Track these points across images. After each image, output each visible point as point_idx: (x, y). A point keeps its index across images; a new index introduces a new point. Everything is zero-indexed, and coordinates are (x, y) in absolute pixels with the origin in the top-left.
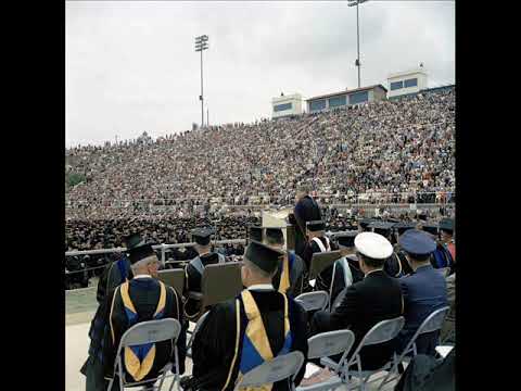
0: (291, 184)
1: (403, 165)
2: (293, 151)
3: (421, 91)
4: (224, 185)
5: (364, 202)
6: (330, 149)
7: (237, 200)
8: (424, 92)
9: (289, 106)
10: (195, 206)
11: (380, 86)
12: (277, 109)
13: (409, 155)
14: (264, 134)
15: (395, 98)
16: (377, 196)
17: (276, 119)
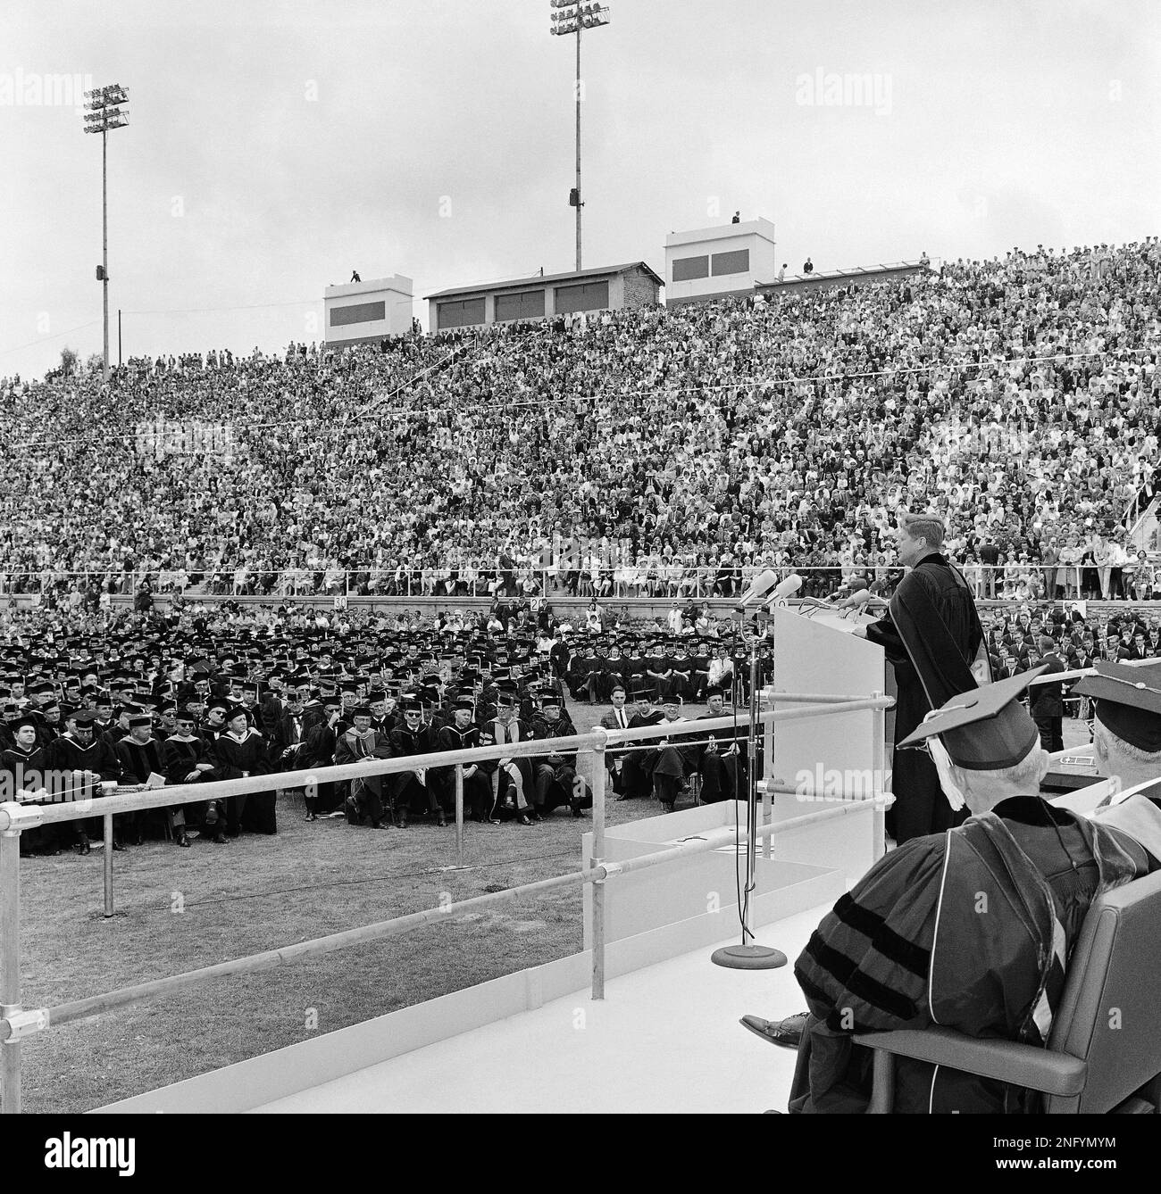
0: (408, 535)
1: (734, 489)
2: (403, 440)
3: (760, 288)
4: (195, 533)
5: (633, 589)
6: (514, 438)
7: (240, 577)
8: (770, 291)
9: (377, 311)
10: (105, 597)
11: (642, 268)
12: (339, 317)
13: (750, 461)
14: (306, 387)
15: (686, 302)
16: (670, 572)
17: (338, 346)
